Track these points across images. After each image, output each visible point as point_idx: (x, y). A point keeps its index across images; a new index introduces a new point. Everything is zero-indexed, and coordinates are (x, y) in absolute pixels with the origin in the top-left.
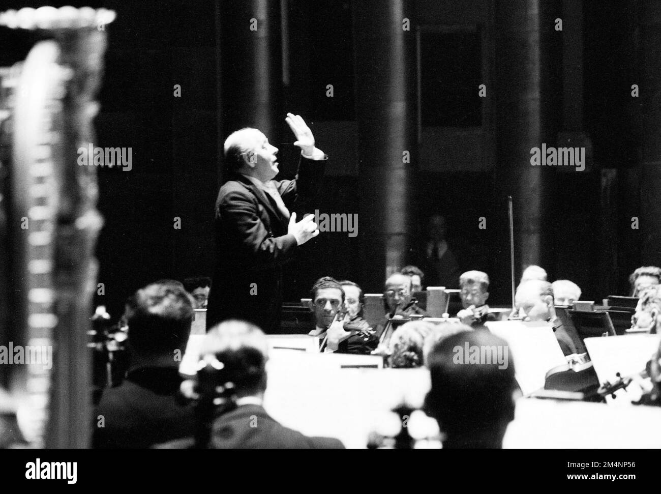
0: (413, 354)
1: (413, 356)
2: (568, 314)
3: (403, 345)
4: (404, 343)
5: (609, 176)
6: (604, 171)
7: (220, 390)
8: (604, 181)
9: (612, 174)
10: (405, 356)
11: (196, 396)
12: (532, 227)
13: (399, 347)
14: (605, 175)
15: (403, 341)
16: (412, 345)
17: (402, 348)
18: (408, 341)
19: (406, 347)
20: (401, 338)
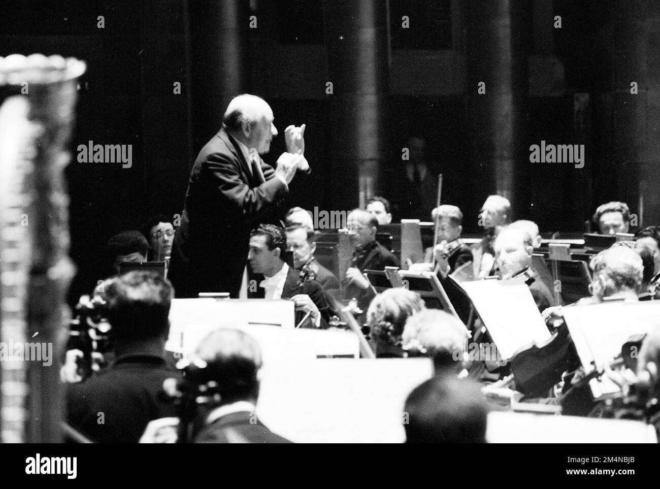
0: (389, 324)
1: (389, 326)
2: (544, 263)
3: (379, 314)
4: (381, 313)
5: (582, 100)
6: (576, 95)
7: (203, 388)
8: (577, 106)
9: (584, 98)
10: (381, 326)
11: (179, 394)
12: (506, 154)
13: (376, 316)
14: (578, 99)
15: (380, 310)
16: (388, 314)
17: (379, 316)
18: (385, 311)
19: (382, 317)
20: (379, 306)
